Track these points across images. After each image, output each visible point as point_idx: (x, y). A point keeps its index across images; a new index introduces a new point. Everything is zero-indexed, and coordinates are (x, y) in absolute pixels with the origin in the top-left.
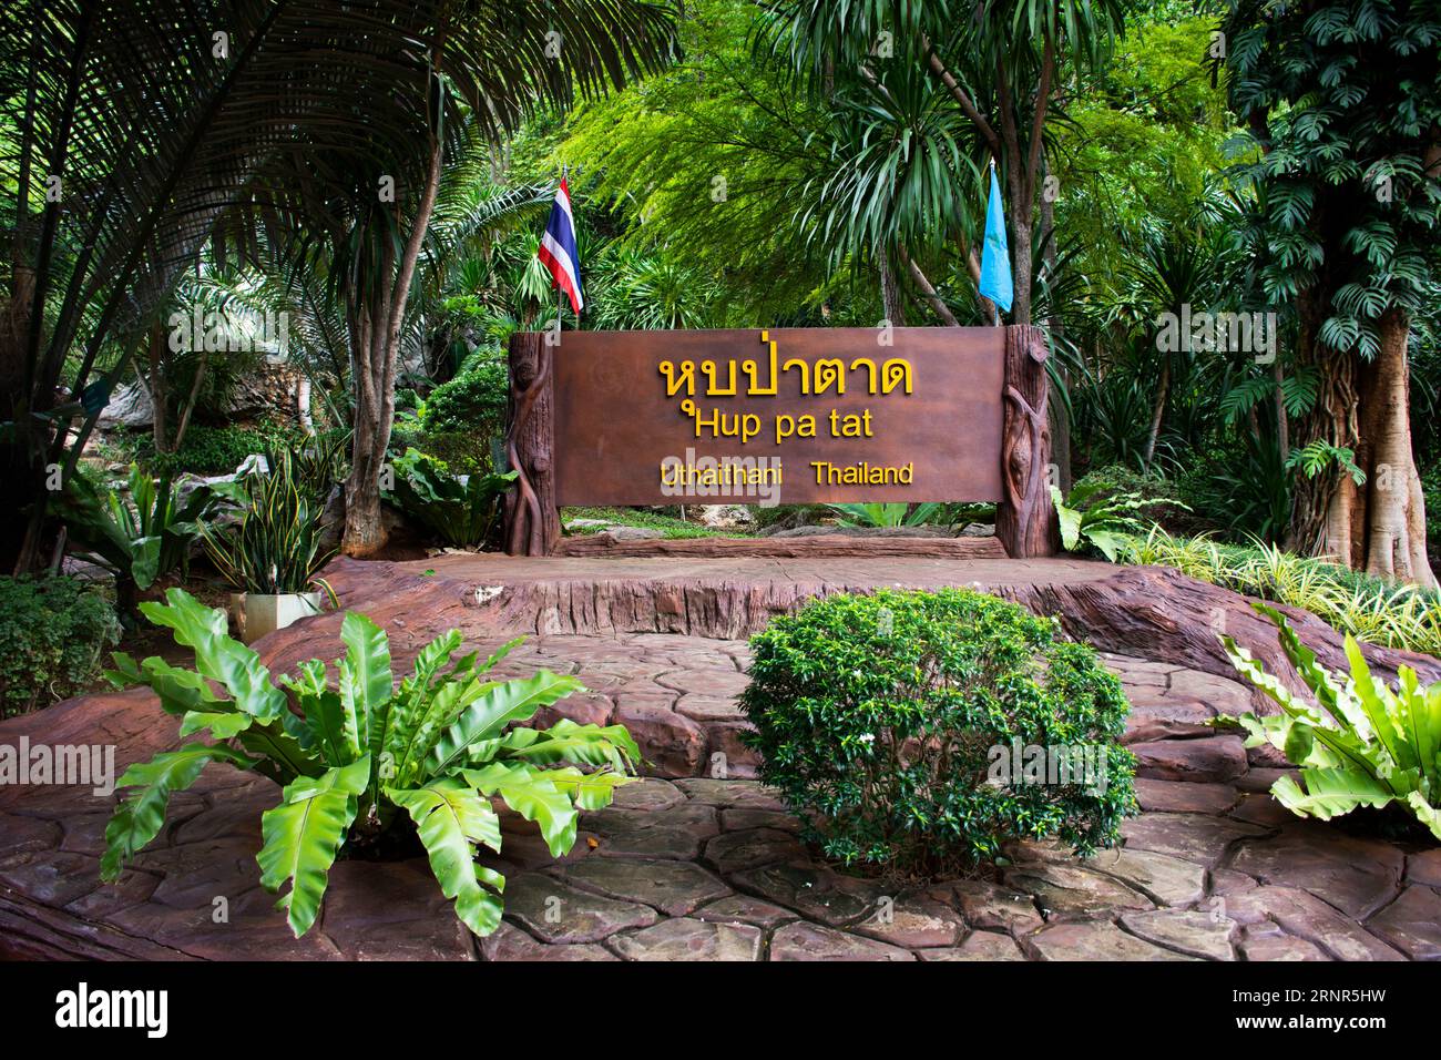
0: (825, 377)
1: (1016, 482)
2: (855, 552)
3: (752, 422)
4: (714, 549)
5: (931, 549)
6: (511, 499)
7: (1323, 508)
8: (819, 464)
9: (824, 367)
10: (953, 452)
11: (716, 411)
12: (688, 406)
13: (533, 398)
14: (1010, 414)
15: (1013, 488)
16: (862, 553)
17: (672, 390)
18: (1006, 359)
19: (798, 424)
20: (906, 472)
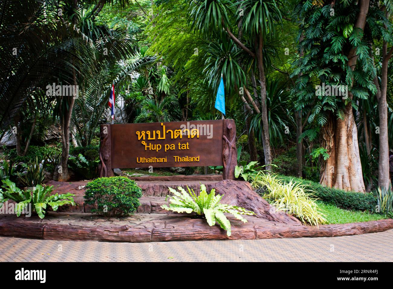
0: (177, 134)
1: (225, 161)
2: (185, 179)
3: (159, 146)
4: (150, 179)
5: (204, 178)
6: (100, 167)
7: (324, 167)
8: (176, 157)
9: (177, 132)
10: (209, 153)
11: (150, 144)
12: (143, 142)
13: (105, 141)
14: (224, 143)
15: (224, 162)
16: (187, 180)
17: (139, 138)
18: (223, 128)
19: (170, 147)
20: (197, 159)
